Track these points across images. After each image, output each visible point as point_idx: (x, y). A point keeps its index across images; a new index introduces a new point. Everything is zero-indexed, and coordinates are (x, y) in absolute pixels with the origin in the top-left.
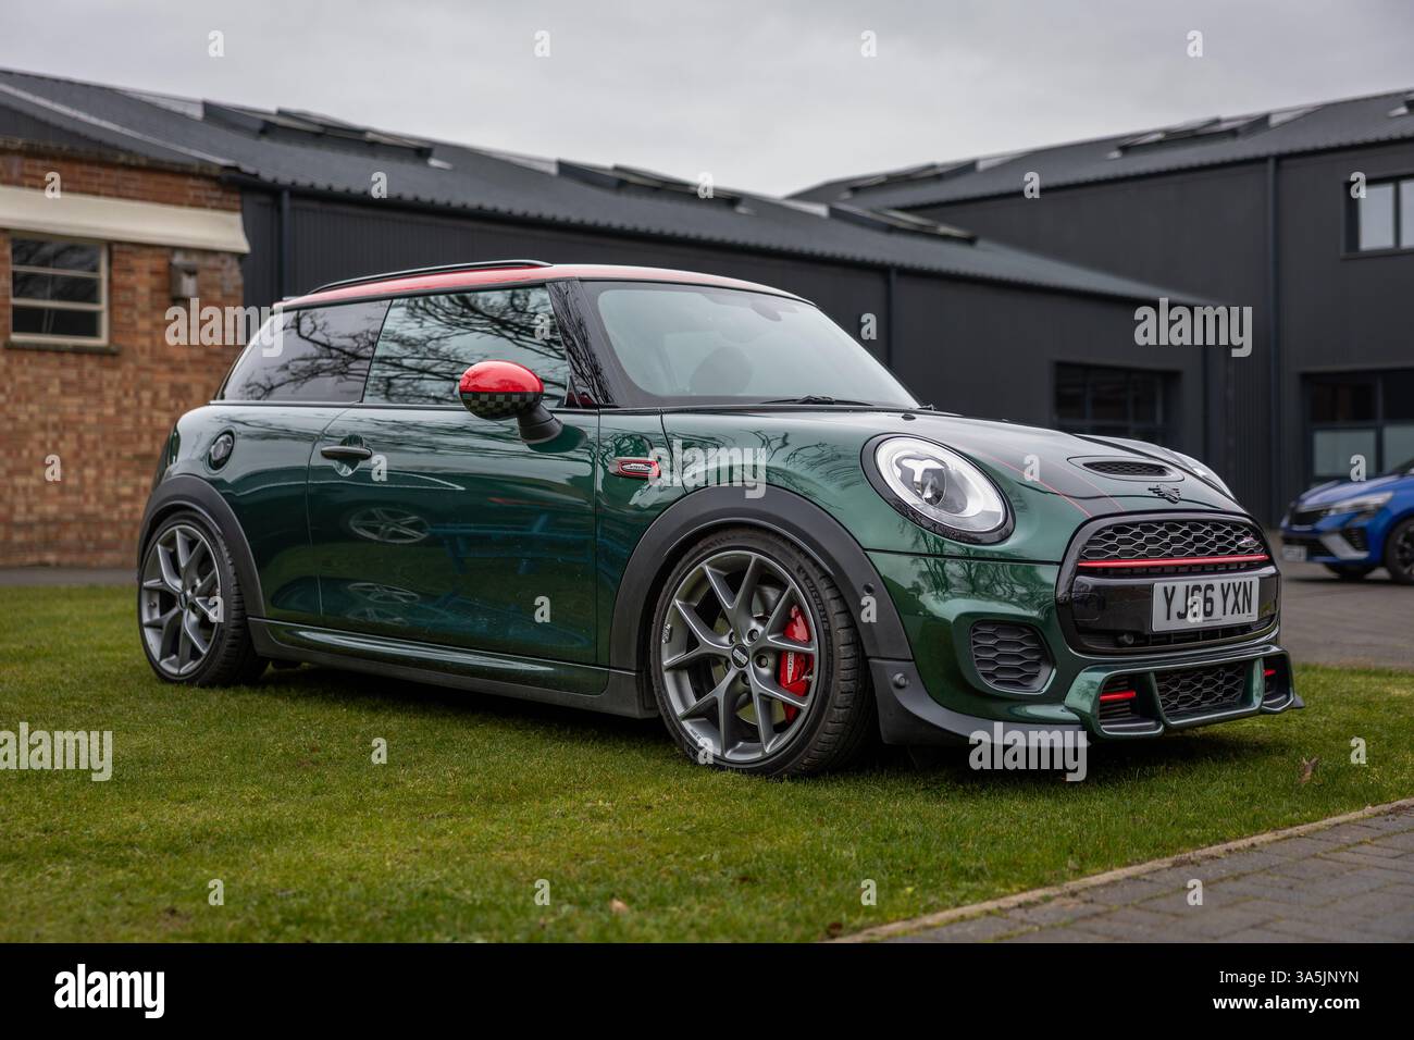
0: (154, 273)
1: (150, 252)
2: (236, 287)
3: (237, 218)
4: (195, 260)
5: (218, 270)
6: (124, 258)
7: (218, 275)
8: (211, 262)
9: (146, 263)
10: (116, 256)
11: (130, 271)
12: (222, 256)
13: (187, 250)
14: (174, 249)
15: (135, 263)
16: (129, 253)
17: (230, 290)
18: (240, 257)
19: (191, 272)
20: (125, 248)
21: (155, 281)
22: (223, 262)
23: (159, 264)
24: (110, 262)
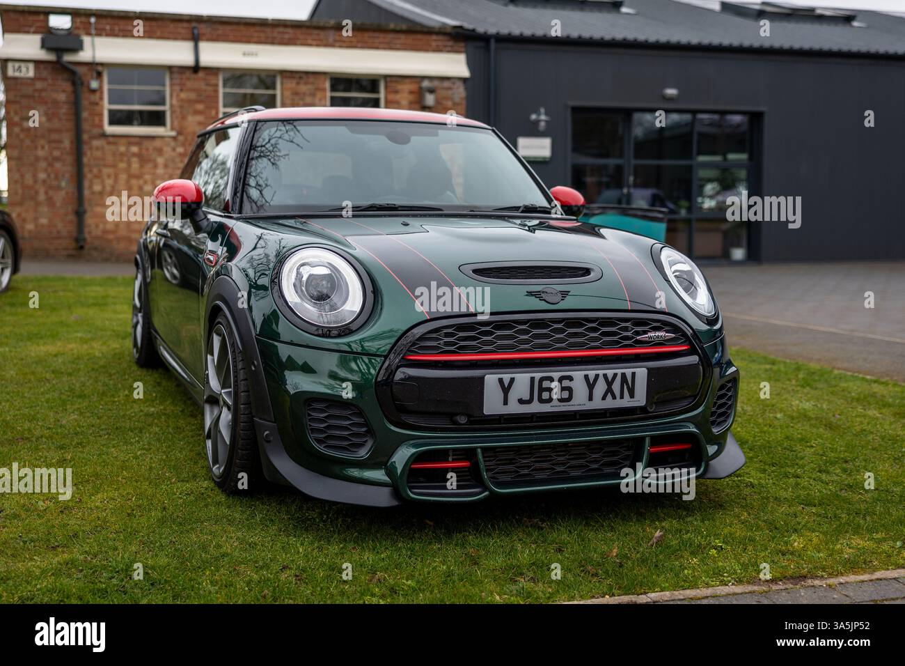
0: (411, 92)
1: (408, 81)
2: (461, 98)
3: (462, 58)
4: (436, 83)
5: (450, 88)
6: (393, 85)
7: (450, 92)
8: (446, 84)
9: (407, 87)
10: (389, 84)
11: (396, 92)
12: (453, 80)
13: (431, 78)
14: (423, 78)
15: (399, 87)
16: (395, 82)
17: (457, 99)
18: (464, 80)
19: (431, 91)
20: (394, 79)
21: (411, 97)
22: (454, 84)
23: (414, 87)
24: (386, 87)
